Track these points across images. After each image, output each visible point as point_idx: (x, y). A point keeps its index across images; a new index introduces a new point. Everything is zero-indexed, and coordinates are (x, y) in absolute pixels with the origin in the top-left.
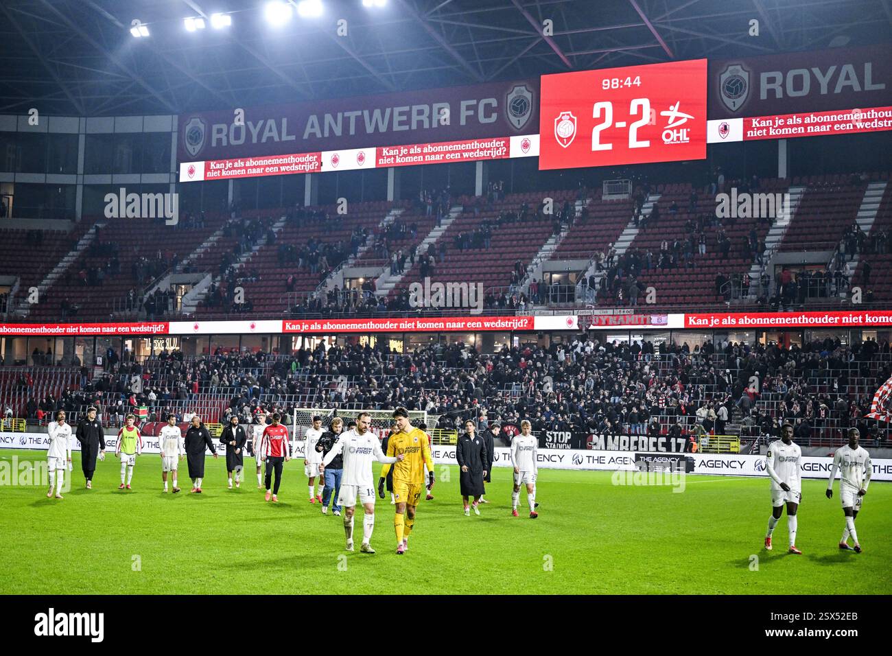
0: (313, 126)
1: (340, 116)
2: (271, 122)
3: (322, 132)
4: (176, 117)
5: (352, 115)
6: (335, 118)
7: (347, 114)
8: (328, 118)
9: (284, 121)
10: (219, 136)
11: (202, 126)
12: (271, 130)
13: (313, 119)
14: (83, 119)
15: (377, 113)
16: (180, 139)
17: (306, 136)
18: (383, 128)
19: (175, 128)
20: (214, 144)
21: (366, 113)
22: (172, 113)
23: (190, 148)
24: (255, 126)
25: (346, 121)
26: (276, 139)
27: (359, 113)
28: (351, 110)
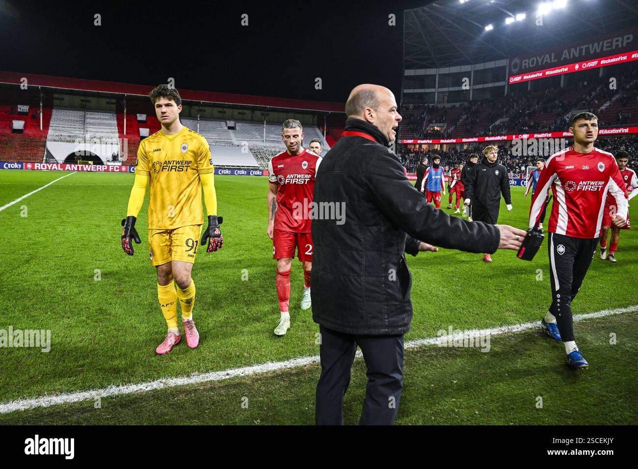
0: (565, 54)
1: (578, 48)
2: (547, 56)
3: (570, 56)
4: (508, 60)
5: (584, 47)
6: (576, 50)
7: (581, 47)
8: (573, 50)
9: (553, 54)
10: (525, 64)
11: (518, 62)
12: (547, 59)
13: (566, 51)
14: (473, 66)
15: (596, 44)
16: (509, 68)
17: (562, 59)
18: (598, 51)
19: (508, 64)
20: (523, 68)
21: (590, 45)
22: (507, 58)
23: (513, 70)
24: (540, 58)
25: (581, 50)
26: (549, 62)
27: (587, 46)
28: (584, 45)
